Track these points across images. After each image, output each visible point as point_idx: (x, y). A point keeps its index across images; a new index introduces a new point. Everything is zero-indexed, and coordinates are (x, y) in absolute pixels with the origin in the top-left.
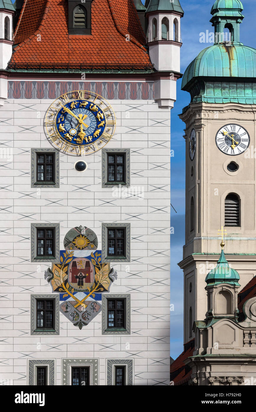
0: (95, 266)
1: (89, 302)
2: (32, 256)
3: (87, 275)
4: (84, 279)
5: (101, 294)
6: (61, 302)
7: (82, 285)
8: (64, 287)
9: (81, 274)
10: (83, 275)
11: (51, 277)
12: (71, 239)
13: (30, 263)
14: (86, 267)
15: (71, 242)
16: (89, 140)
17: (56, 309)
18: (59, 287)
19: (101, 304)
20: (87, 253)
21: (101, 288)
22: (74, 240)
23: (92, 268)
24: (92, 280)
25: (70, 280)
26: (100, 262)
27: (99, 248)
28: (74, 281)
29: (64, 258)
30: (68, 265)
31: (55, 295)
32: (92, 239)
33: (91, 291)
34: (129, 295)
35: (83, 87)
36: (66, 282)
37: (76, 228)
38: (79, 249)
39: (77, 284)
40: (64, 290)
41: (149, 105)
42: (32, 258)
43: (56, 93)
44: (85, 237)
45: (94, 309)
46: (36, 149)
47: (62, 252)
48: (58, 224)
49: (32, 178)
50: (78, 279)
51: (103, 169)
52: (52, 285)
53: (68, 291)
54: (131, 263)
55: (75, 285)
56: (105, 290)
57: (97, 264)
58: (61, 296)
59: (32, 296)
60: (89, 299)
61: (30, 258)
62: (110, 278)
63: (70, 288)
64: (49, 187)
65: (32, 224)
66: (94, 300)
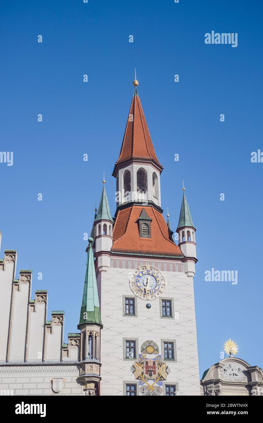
0: (158, 364)
1: (156, 386)
2: (123, 357)
3: (154, 369)
4: (152, 372)
5: (162, 382)
6: (140, 386)
7: (152, 376)
8: (141, 376)
9: (151, 369)
10: (152, 370)
11: (134, 370)
12: (145, 348)
13: (122, 361)
14: (153, 364)
15: (144, 349)
16: (153, 292)
17: (137, 391)
18: (139, 377)
19: (162, 388)
20: (153, 356)
21: (161, 378)
22: (146, 349)
23: (156, 365)
24: (157, 373)
25: (145, 373)
26: (161, 362)
27: (160, 354)
28: (147, 373)
29: (141, 359)
30: (143, 363)
31: (137, 381)
32: (156, 348)
33: (156, 380)
34: (177, 383)
35: (148, 263)
36: (143, 373)
37: (147, 341)
38: (149, 353)
39: (149, 375)
40: (141, 378)
41: (182, 275)
42: (123, 358)
43: (135, 266)
44: (152, 347)
45: (158, 391)
46: (125, 296)
47: (140, 355)
48: (138, 339)
49: (123, 311)
50: (149, 372)
51: (160, 308)
52: (135, 375)
53: (143, 380)
54: (178, 363)
55: (147, 376)
56: (164, 379)
57: (159, 364)
58: (140, 382)
59: (124, 382)
60: (156, 385)
61: (122, 358)
62: (166, 372)
63: (145, 378)
64: (132, 317)
65: (123, 338)
66: (158, 386)
